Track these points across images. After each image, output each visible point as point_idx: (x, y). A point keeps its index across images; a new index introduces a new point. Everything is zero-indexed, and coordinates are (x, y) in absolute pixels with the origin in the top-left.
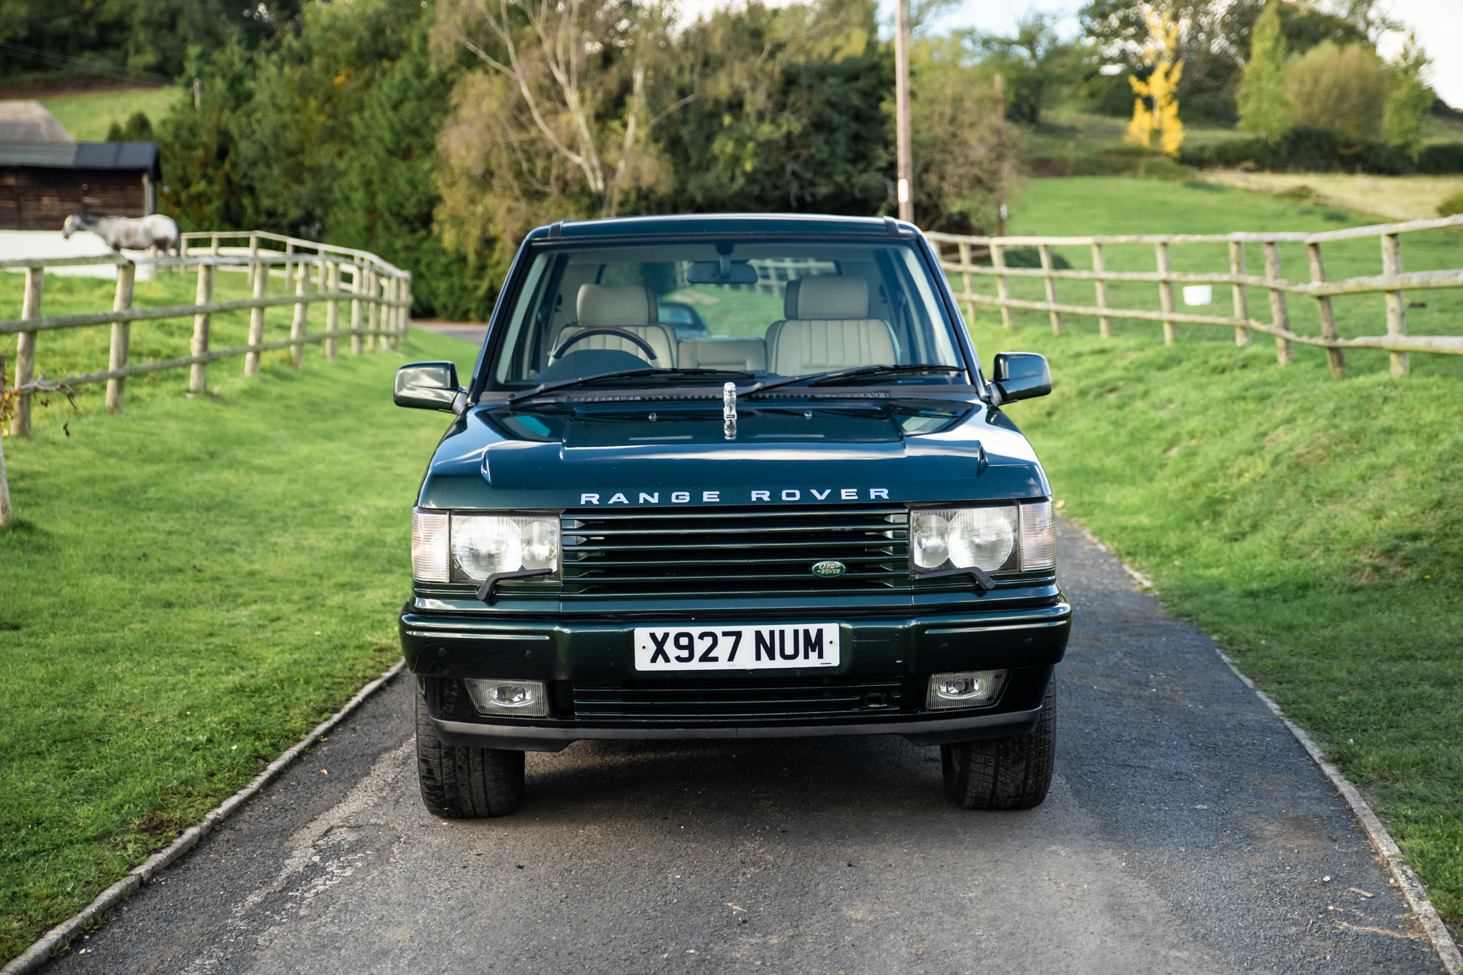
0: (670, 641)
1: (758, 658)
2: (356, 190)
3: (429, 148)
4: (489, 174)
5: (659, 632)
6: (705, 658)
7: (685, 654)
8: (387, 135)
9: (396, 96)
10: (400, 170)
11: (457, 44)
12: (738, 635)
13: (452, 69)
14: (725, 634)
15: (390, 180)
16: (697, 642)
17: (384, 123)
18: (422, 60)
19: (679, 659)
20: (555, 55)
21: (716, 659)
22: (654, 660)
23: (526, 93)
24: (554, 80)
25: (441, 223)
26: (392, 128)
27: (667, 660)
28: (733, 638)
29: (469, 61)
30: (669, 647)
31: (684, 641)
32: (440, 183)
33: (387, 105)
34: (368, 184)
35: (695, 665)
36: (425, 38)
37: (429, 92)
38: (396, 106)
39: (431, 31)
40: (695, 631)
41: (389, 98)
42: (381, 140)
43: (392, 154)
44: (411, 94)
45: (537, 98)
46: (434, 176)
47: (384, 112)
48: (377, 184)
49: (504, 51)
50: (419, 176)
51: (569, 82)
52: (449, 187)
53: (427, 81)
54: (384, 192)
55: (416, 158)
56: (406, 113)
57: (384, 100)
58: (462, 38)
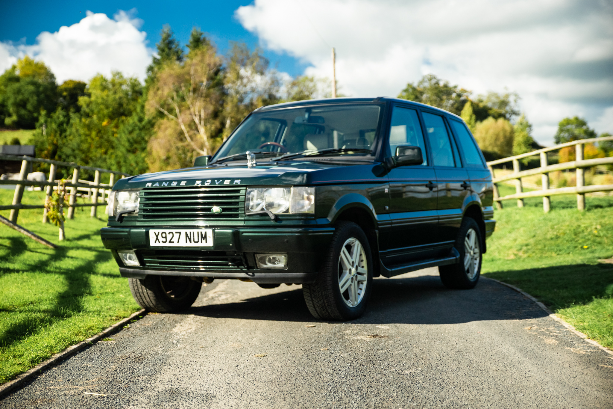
0: (160, 235)
1: (186, 242)
2: (113, 165)
3: (144, 149)
4: (168, 158)
5: (157, 231)
6: (170, 242)
7: (164, 239)
8: (127, 144)
9: (130, 129)
10: (131, 157)
11: (156, 109)
12: (180, 233)
13: (154, 118)
14: (176, 233)
15: (128, 161)
16: (168, 235)
17: (125, 139)
18: (141, 115)
19: (163, 242)
21: (173, 242)
22: (155, 242)
23: (183, 127)
24: (195, 122)
26: (129, 141)
27: (159, 242)
28: (178, 234)
29: (161, 115)
30: (160, 237)
31: (164, 235)
32: (148, 162)
33: (127, 132)
34: (118, 163)
35: (167, 244)
36: (143, 107)
37: (144, 127)
38: (131, 132)
39: (146, 104)
40: (167, 231)
41: (128, 129)
42: (124, 146)
43: (129, 151)
44: (137, 128)
45: (188, 129)
46: (146, 159)
47: (125, 135)
48: (122, 163)
49: (174, 111)
50: (140, 159)
51: (200, 123)
52: (152, 163)
53: (143, 123)
54: (125, 166)
55: (138, 153)
56: (135, 135)
57: (125, 130)
58: (158, 106)
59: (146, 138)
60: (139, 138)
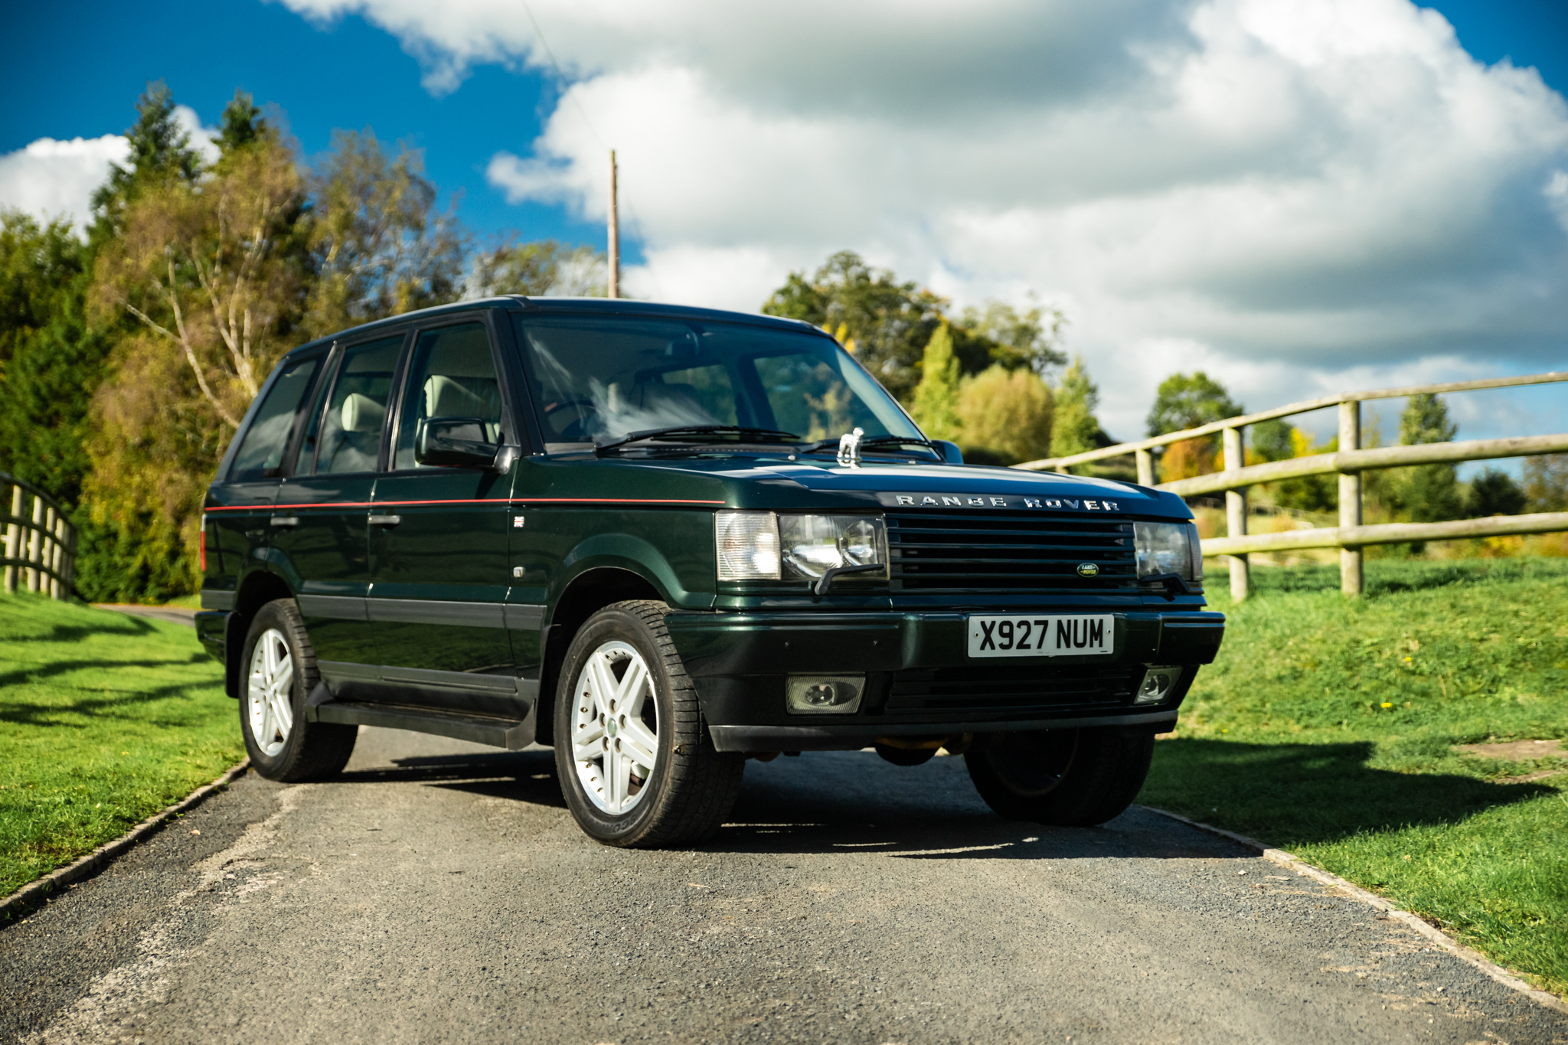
0: (996, 629)
1: (1059, 646)
3: (78, 416)
4: (147, 443)
5: (988, 620)
6: (1022, 645)
7: (1006, 641)
8: (31, 402)
9: (41, 360)
10: (42, 437)
11: (117, 306)
12: (1045, 623)
13: (110, 330)
14: (1037, 623)
15: (32, 449)
16: (1015, 628)
17: (26, 387)
18: (77, 323)
19: (1002, 646)
20: (227, 322)
21: (1028, 647)
22: (983, 647)
23: (192, 359)
24: (225, 347)
25: (90, 495)
26: (36, 392)
27: (993, 647)
28: (1042, 627)
29: (131, 323)
30: (995, 635)
31: (1006, 629)
32: (90, 451)
33: (31, 369)
35: (1014, 652)
36: (80, 301)
37: (82, 355)
38: (42, 370)
39: (89, 293)
40: (1015, 619)
41: (34, 361)
42: (22, 405)
43: (35, 420)
44: (60, 358)
45: (205, 365)
46: (85, 443)
47: (28, 376)
48: (16, 453)
49: (169, 316)
50: (67, 444)
51: (241, 349)
52: (102, 455)
53: (80, 345)
54: (24, 461)
55: (63, 426)
56: (53, 376)
57: (28, 362)
58: (122, 301)
59: (86, 385)
60: (67, 387)
